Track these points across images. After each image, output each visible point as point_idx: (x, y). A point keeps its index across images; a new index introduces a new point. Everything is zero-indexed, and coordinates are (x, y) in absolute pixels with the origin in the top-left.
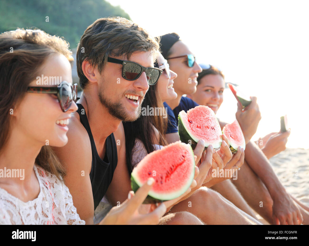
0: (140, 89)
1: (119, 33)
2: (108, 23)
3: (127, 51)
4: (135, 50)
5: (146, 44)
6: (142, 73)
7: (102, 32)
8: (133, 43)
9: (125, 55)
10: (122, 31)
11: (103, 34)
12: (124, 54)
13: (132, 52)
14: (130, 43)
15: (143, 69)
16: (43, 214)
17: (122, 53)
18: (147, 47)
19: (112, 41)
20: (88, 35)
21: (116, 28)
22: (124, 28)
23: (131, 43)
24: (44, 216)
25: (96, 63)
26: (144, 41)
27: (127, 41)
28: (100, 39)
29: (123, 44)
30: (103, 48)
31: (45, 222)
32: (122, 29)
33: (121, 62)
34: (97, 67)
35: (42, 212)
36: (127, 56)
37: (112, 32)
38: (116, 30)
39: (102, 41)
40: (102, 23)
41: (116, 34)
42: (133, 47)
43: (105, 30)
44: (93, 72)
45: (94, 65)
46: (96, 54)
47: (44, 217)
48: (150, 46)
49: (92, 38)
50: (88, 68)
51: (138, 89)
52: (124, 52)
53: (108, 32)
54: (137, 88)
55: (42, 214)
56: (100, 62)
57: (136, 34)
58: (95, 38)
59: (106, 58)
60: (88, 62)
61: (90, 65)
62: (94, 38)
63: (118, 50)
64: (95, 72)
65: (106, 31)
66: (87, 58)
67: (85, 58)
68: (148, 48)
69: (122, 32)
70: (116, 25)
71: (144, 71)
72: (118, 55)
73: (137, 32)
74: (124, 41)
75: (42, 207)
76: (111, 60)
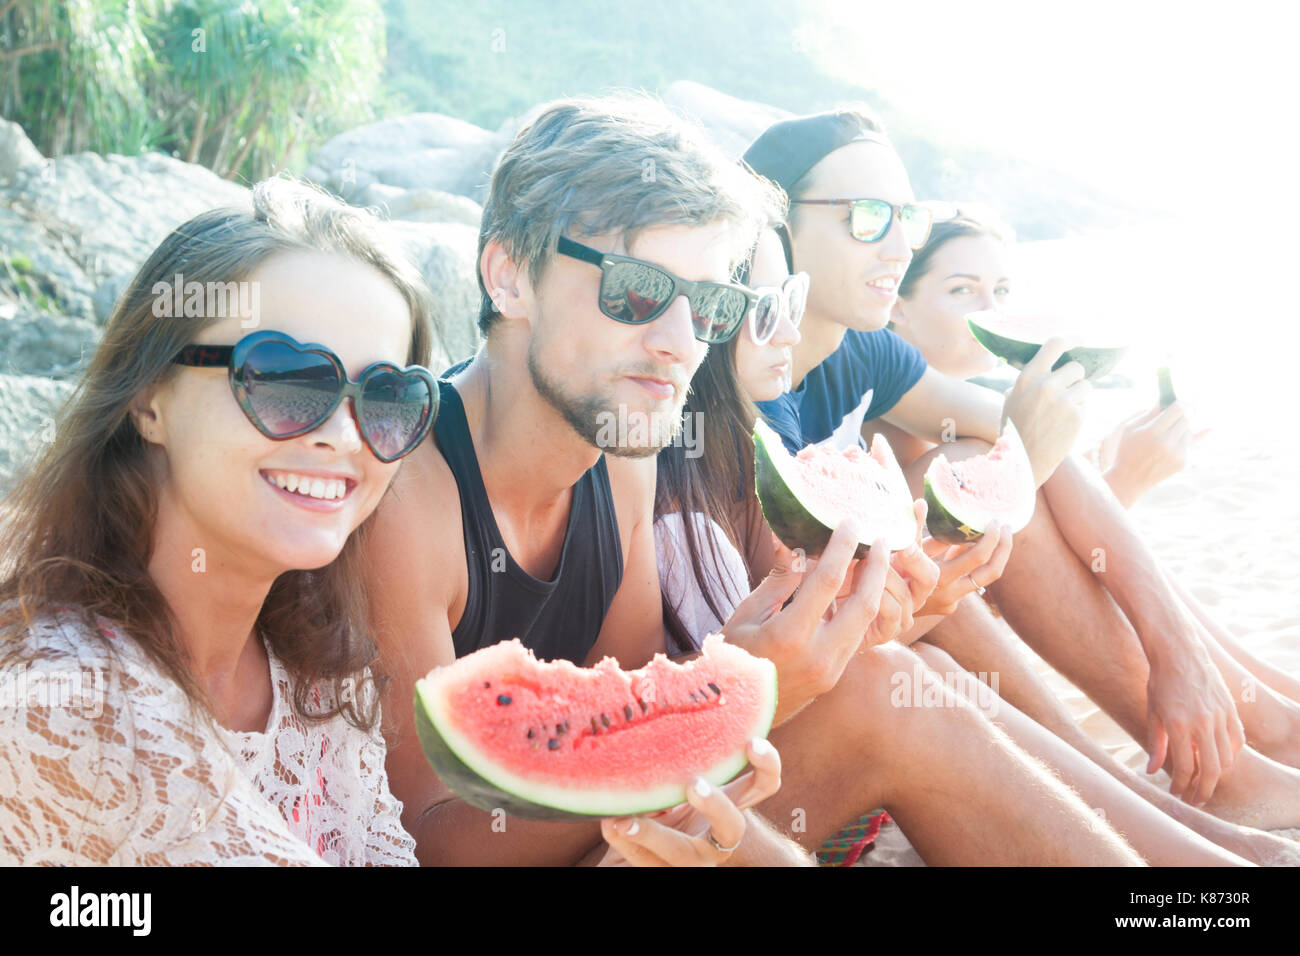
0: (668, 357)
1: (607, 157)
2: (581, 116)
3: (624, 223)
4: (651, 221)
5: (696, 202)
6: (674, 300)
7: (551, 149)
8: (648, 193)
9: (618, 234)
10: (615, 149)
11: (554, 155)
12: (615, 230)
13: (643, 225)
14: (639, 194)
15: (677, 287)
16: (279, 771)
17: (607, 227)
18: (702, 212)
19: (579, 181)
20: (514, 154)
21: (599, 138)
22: (628, 138)
23: (641, 195)
24: (281, 779)
25: (522, 252)
26: (687, 191)
27: (629, 186)
28: (541, 173)
29: (613, 193)
30: (545, 204)
31: (286, 798)
32: (617, 142)
33: (596, 258)
34: (525, 267)
35: (277, 764)
36: (625, 238)
37: (582, 150)
38: (598, 142)
39: (544, 179)
40: (562, 117)
41: (596, 159)
42: (649, 207)
43: (565, 142)
44: (514, 283)
45: (517, 261)
46: (525, 223)
47: (284, 781)
48: (711, 207)
49: (523, 165)
50: (501, 268)
51: (660, 357)
52: (616, 225)
53: (570, 150)
54: (656, 354)
55: (276, 774)
56: (535, 252)
57: (667, 162)
58: (529, 166)
59: (552, 242)
60: (500, 250)
61: (506, 257)
62: (524, 168)
63: (597, 213)
64: (518, 284)
65: (566, 146)
66: (498, 232)
67: (494, 232)
68: (704, 216)
69: (614, 152)
70: (603, 125)
71: (682, 293)
72: (593, 231)
73: (669, 157)
74: (618, 186)
75: (277, 751)
76: (568, 248)
